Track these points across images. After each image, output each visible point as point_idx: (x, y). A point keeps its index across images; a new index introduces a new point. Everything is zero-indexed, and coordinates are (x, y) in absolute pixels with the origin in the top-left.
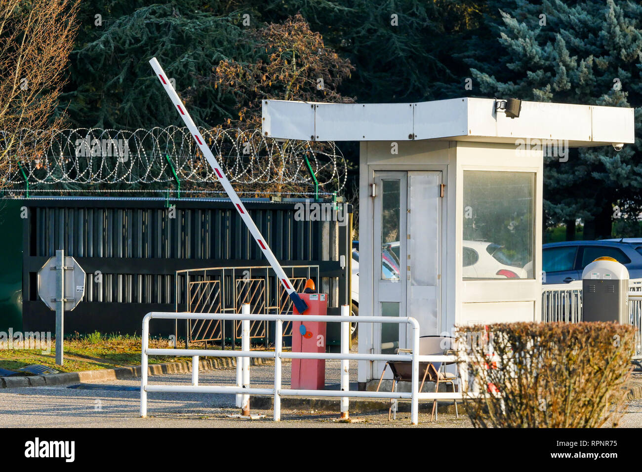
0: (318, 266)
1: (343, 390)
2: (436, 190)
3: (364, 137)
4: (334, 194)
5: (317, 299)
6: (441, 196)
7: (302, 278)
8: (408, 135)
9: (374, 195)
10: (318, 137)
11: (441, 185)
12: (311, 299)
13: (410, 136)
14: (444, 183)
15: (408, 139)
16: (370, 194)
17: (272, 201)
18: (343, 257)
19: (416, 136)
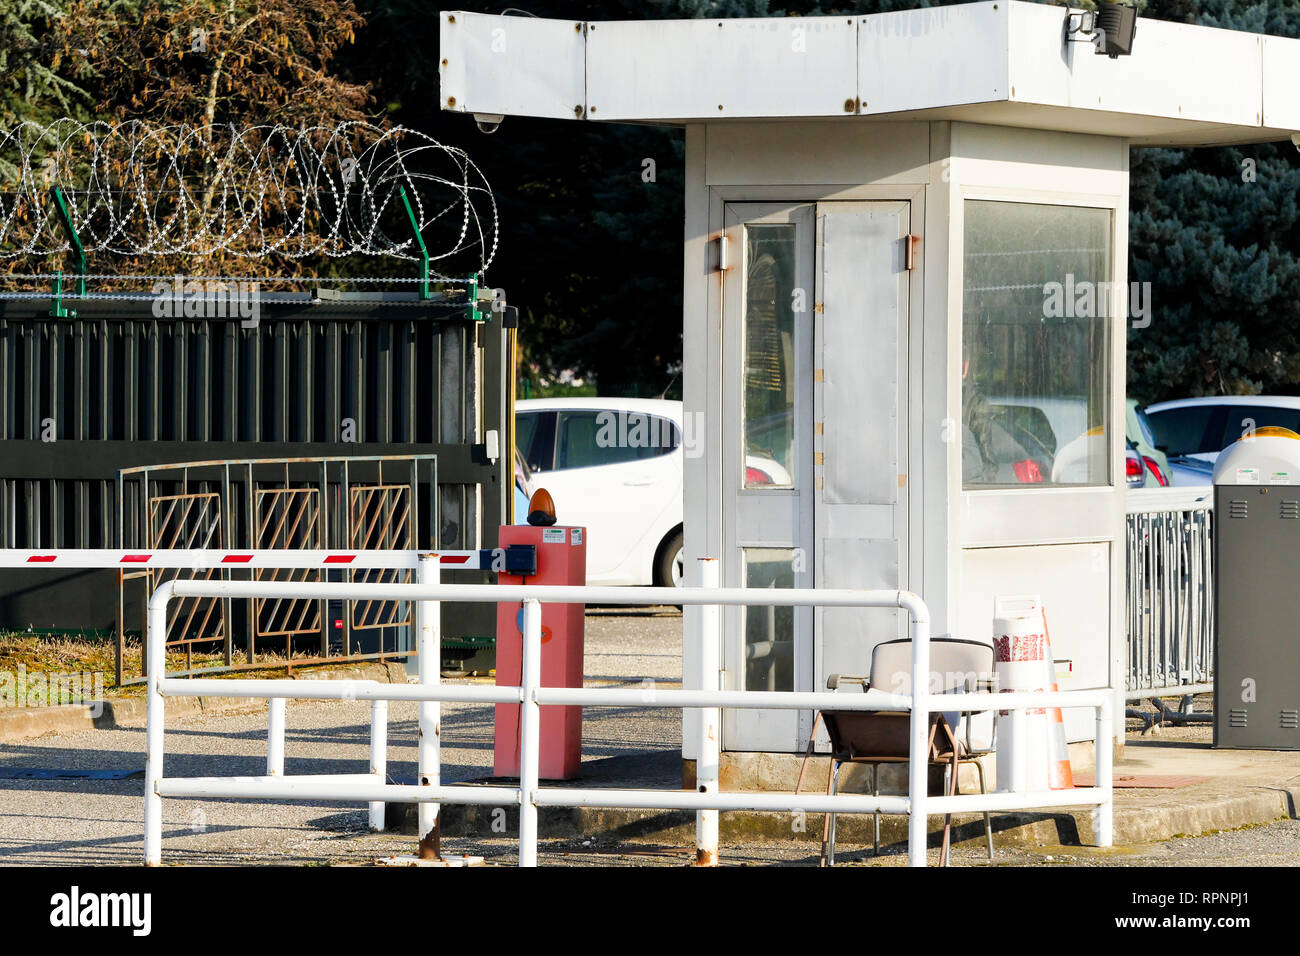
0: (435, 457)
1: (703, 789)
2: (889, 252)
3: (720, 107)
4: (472, 281)
5: (563, 541)
6: (906, 268)
7: (401, 487)
8: (844, 101)
9: (724, 267)
10: (593, 110)
11: (907, 239)
12: (546, 540)
13: (849, 105)
14: (917, 232)
15: (841, 112)
16: (713, 263)
17: (317, 301)
18: (492, 435)
19: (865, 104)
